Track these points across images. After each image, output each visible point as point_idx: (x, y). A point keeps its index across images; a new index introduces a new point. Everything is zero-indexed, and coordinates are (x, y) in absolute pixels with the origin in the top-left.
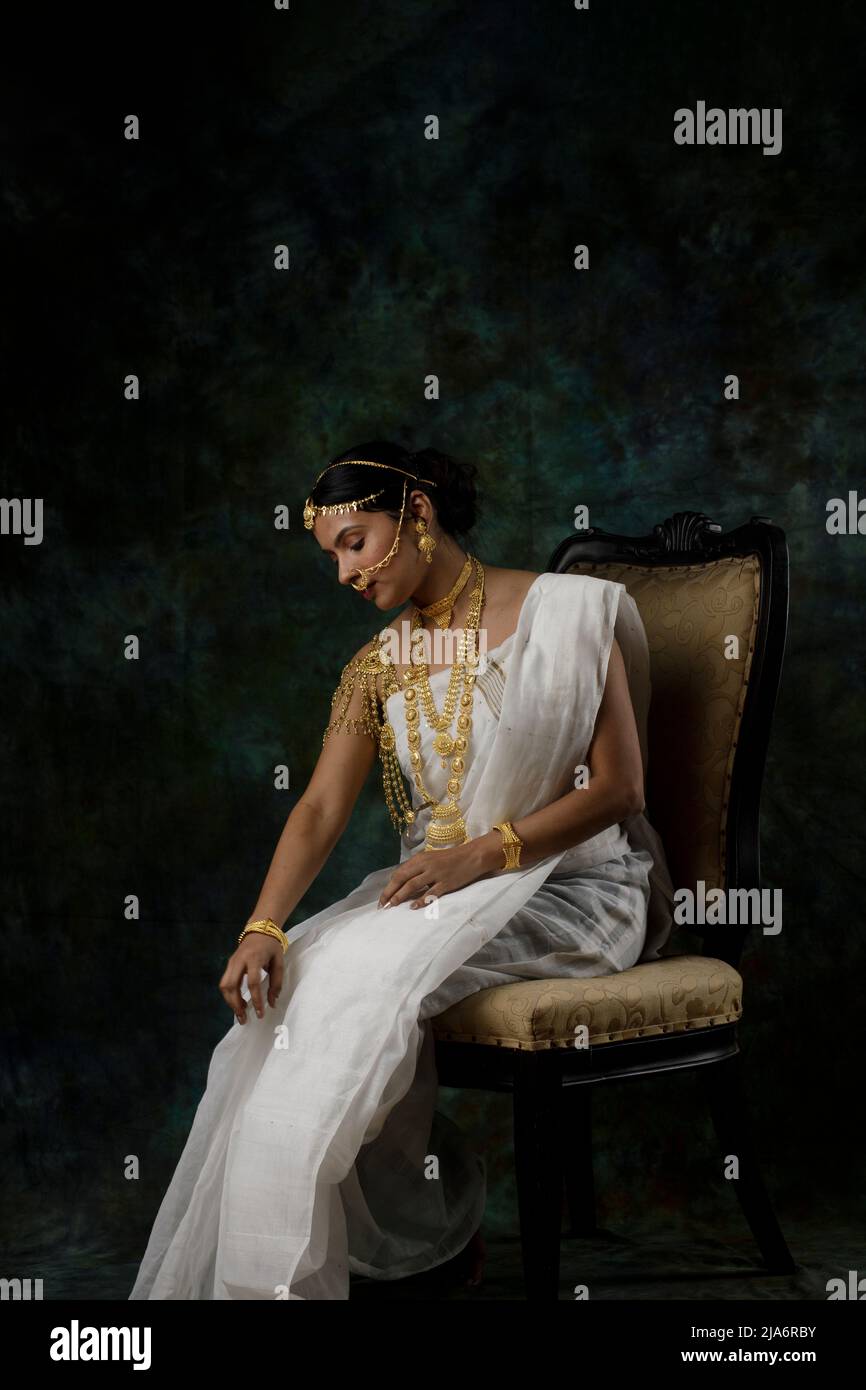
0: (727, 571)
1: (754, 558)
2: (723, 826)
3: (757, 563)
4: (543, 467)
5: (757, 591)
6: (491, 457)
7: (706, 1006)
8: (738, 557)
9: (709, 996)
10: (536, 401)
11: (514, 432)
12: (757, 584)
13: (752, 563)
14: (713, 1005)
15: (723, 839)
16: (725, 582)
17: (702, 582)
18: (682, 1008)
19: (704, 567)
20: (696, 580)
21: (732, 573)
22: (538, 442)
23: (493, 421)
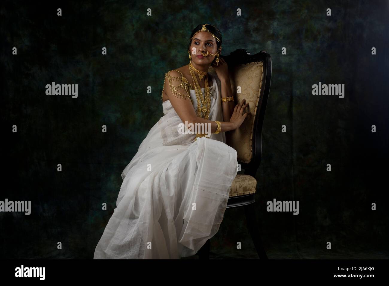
0: (253, 66)
1: (261, 62)
2: (251, 138)
3: (262, 64)
5: (262, 72)
7: (248, 188)
8: (256, 62)
9: (248, 185)
12: (262, 70)
13: (261, 64)
14: (250, 188)
15: (251, 141)
16: (253, 69)
17: (246, 69)
18: (241, 188)
19: (246, 65)
20: (244, 68)
21: (255, 66)
23: (182, 21)
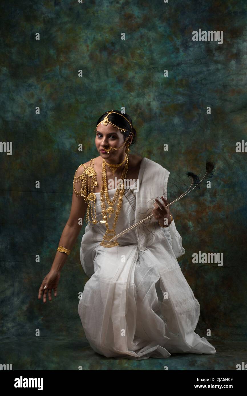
4: (155, 55)
6: (139, 52)
10: (152, 34)
11: (146, 44)
22: (153, 47)
23: (139, 40)
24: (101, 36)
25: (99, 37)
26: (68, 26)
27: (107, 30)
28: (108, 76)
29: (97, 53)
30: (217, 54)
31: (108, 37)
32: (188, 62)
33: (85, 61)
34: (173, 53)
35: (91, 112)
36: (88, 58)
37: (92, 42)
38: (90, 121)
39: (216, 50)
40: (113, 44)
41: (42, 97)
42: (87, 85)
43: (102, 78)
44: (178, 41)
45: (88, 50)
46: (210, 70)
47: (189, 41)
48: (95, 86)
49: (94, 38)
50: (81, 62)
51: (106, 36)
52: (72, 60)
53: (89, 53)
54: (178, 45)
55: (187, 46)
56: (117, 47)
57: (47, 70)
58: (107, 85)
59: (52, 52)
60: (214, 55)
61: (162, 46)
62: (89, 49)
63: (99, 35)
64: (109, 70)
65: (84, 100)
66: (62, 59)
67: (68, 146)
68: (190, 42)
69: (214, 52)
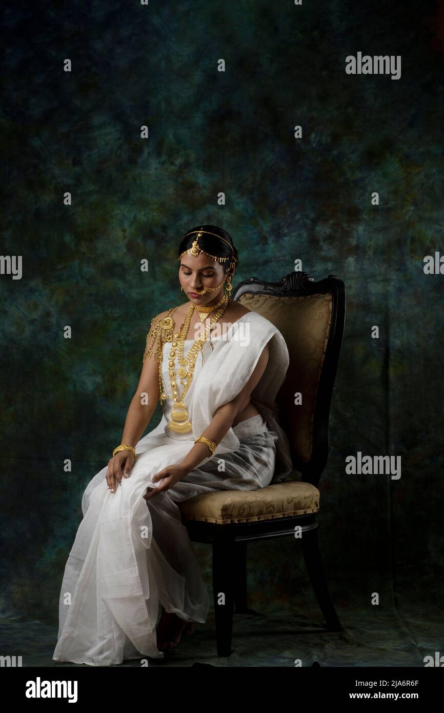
0: (316, 300)
3: (331, 297)
5: (330, 310)
7: (303, 505)
8: (322, 294)
9: (304, 500)
10: (226, 215)
12: (331, 307)
13: (328, 297)
16: (315, 305)
18: (292, 505)
19: (306, 298)
21: (319, 301)
24: (145, 215)
25: (142, 217)
26: (94, 198)
27: (154, 207)
28: (155, 278)
29: (139, 241)
30: (325, 247)
31: (156, 218)
32: (281, 258)
33: (119, 254)
34: (257, 244)
35: (128, 335)
36: (124, 250)
37: (132, 224)
38: (126, 349)
39: (324, 240)
40: (164, 228)
41: (52, 310)
42: (122, 291)
43: (146, 281)
44: (267, 226)
45: (125, 237)
46: (315, 271)
47: (283, 226)
48: (135, 294)
49: (135, 218)
50: (114, 256)
51: (154, 216)
52: (99, 252)
53: (126, 242)
54: (266, 232)
55: (279, 233)
56: (171, 233)
57: (59, 267)
58: (153, 292)
59: (68, 238)
60: (321, 249)
61: (240, 234)
62: (127, 234)
63: (143, 213)
64: (157, 269)
65: (117, 315)
66: (83, 249)
67: (90, 386)
68: (284, 228)
69: (321, 243)
